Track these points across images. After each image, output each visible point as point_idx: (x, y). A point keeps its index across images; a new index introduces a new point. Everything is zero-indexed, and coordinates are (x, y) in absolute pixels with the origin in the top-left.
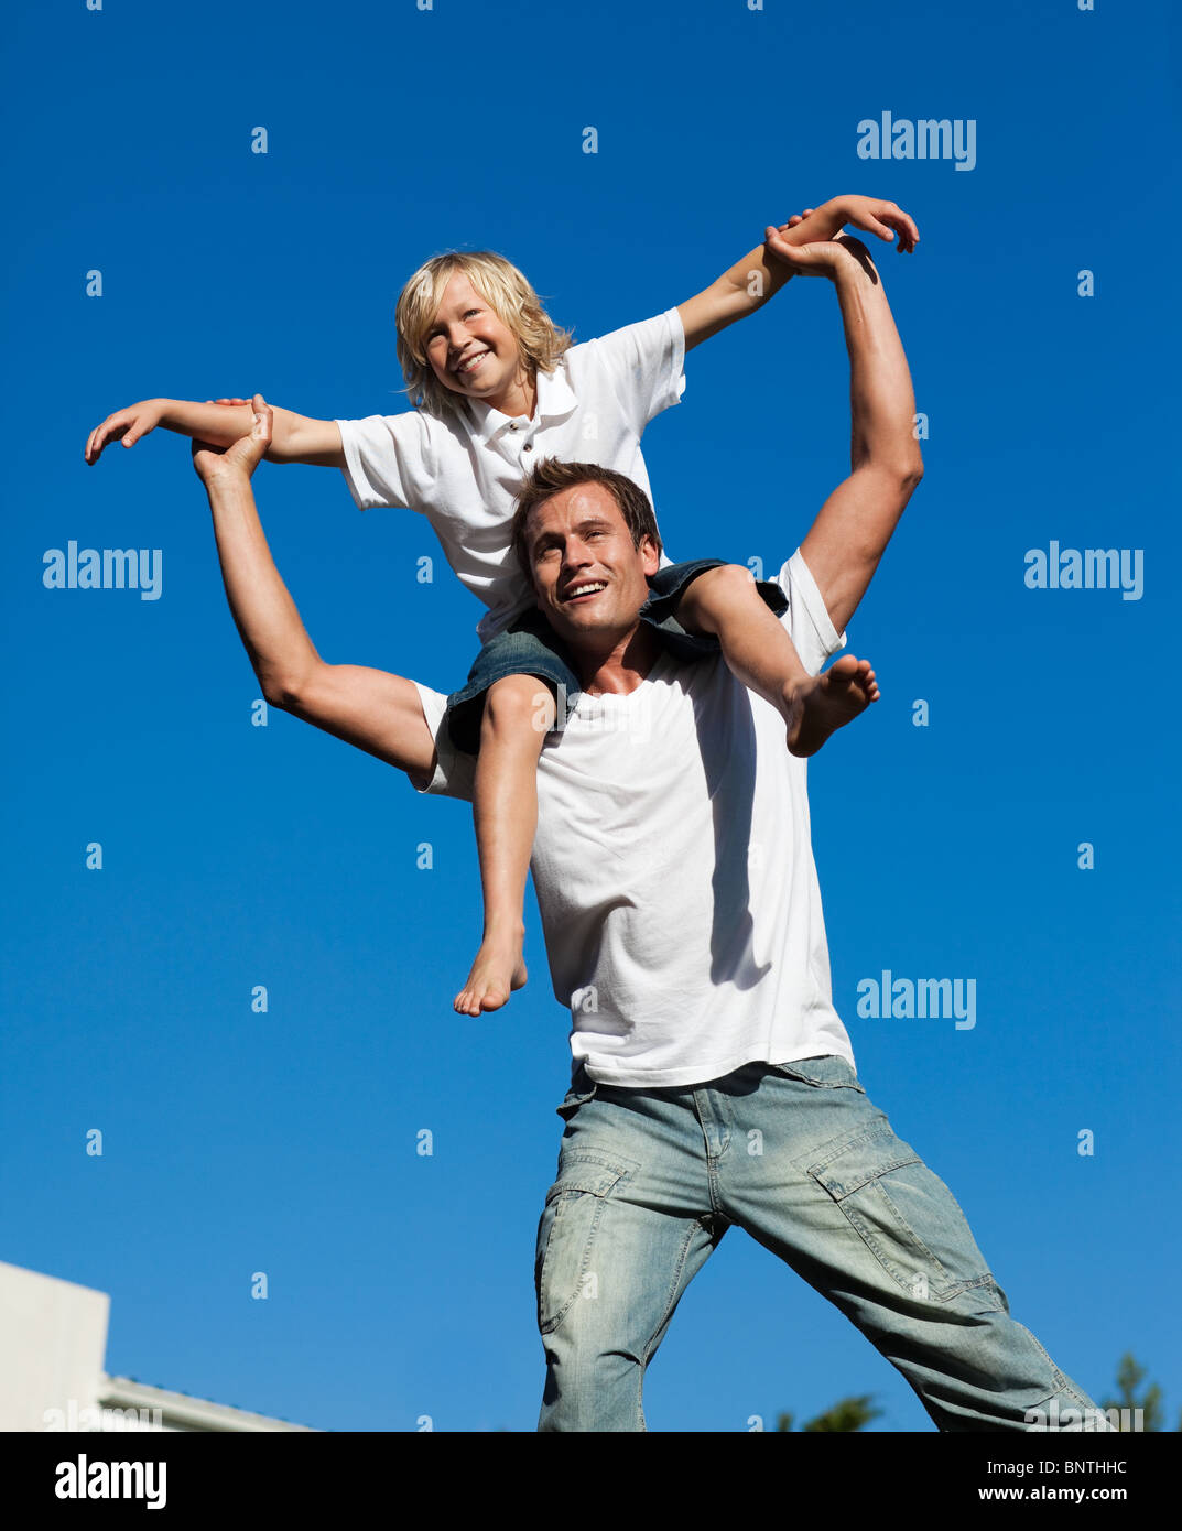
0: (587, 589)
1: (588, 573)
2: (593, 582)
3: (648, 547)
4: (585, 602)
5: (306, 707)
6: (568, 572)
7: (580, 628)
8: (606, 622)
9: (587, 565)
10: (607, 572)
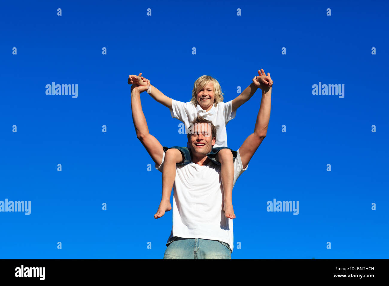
0: (201, 144)
1: (202, 142)
2: (202, 143)
3: (214, 140)
4: (199, 147)
5: (143, 141)
6: (198, 140)
7: (197, 152)
8: (203, 152)
9: (202, 140)
10: (206, 142)
